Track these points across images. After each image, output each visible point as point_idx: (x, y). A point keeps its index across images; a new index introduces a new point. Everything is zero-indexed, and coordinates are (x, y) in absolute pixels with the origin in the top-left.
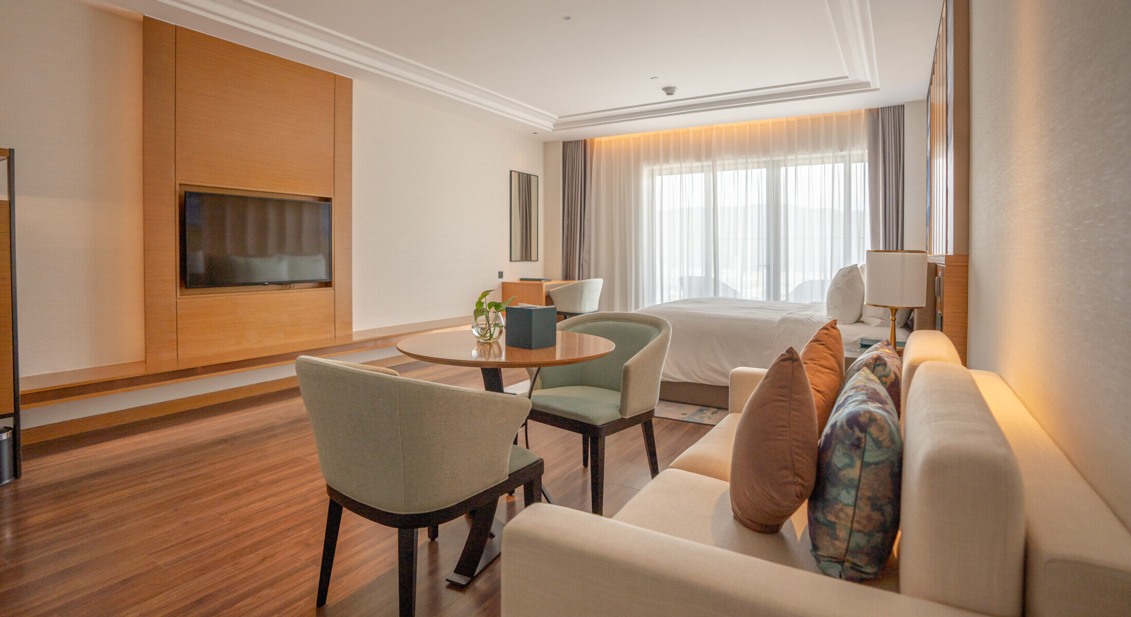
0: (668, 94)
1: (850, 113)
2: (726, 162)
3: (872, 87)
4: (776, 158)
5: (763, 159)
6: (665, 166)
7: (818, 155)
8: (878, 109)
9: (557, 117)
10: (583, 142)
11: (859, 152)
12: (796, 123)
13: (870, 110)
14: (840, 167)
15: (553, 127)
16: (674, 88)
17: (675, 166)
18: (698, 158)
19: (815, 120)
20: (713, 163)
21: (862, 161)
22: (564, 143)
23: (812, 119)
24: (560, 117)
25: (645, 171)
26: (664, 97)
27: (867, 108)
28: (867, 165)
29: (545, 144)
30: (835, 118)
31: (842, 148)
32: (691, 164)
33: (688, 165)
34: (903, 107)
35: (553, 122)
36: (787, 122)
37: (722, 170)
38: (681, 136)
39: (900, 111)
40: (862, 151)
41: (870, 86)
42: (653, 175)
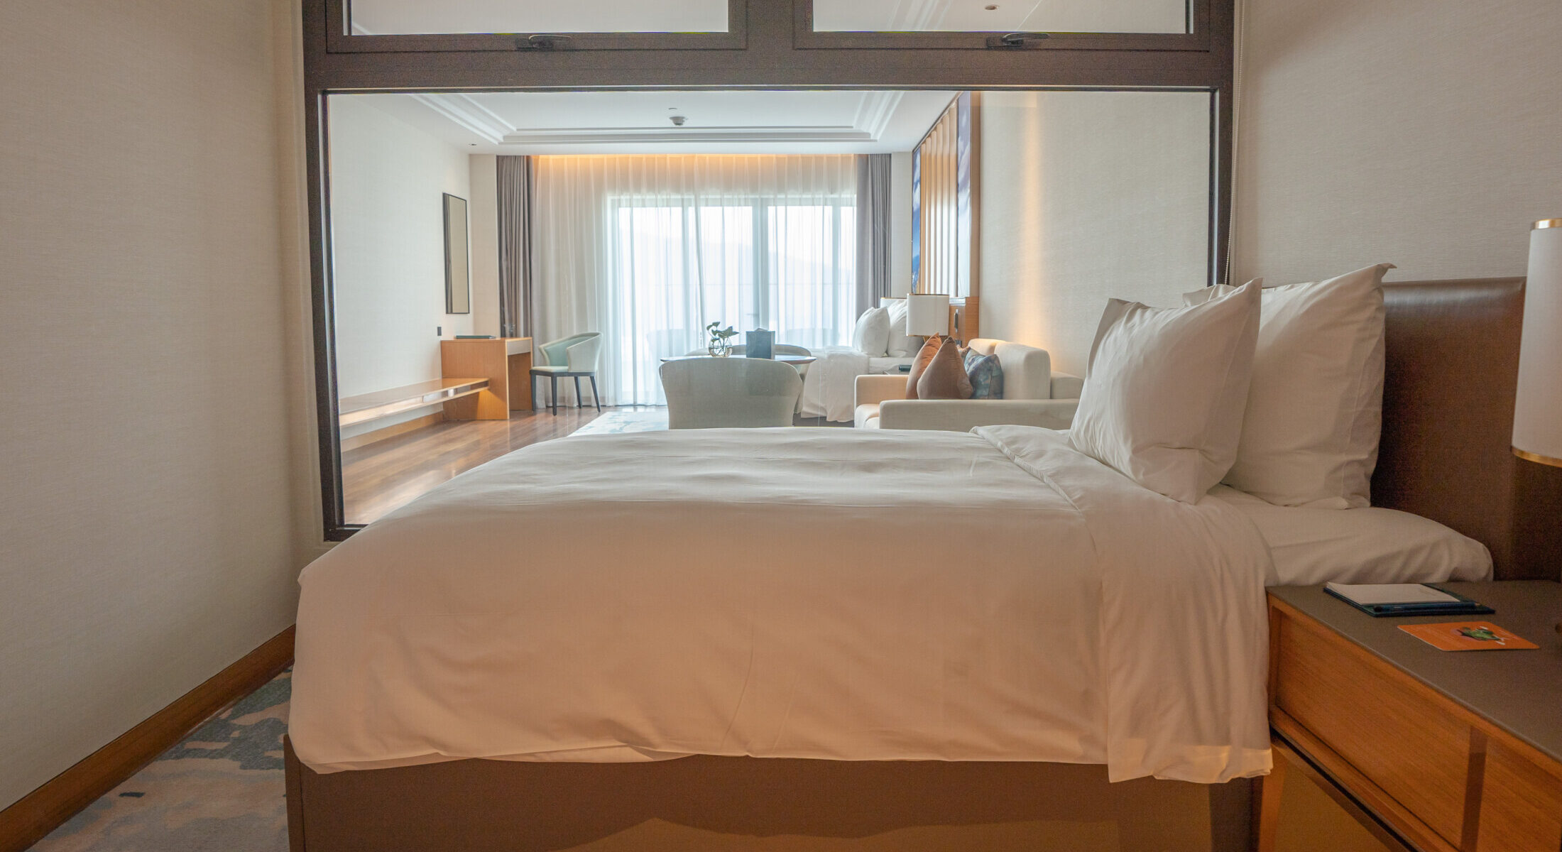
0: (676, 122)
1: (840, 157)
2: (710, 197)
3: (872, 138)
4: (765, 196)
5: (752, 196)
6: (636, 197)
7: (809, 196)
8: (868, 155)
9: (514, 129)
10: (525, 158)
11: (849, 196)
12: (787, 159)
13: (860, 155)
14: (829, 209)
15: (502, 140)
16: (683, 118)
17: (650, 197)
18: (677, 188)
19: (806, 159)
20: (696, 196)
21: (851, 205)
22: (498, 157)
23: (803, 158)
24: (518, 130)
25: (609, 198)
27: (855, 153)
28: (855, 208)
29: (473, 159)
30: (825, 158)
31: (832, 191)
32: (668, 197)
33: (665, 197)
34: (890, 155)
35: (507, 133)
36: (777, 158)
37: (707, 205)
38: (656, 163)
39: (888, 159)
40: (850, 195)
41: (870, 137)
42: (619, 206)
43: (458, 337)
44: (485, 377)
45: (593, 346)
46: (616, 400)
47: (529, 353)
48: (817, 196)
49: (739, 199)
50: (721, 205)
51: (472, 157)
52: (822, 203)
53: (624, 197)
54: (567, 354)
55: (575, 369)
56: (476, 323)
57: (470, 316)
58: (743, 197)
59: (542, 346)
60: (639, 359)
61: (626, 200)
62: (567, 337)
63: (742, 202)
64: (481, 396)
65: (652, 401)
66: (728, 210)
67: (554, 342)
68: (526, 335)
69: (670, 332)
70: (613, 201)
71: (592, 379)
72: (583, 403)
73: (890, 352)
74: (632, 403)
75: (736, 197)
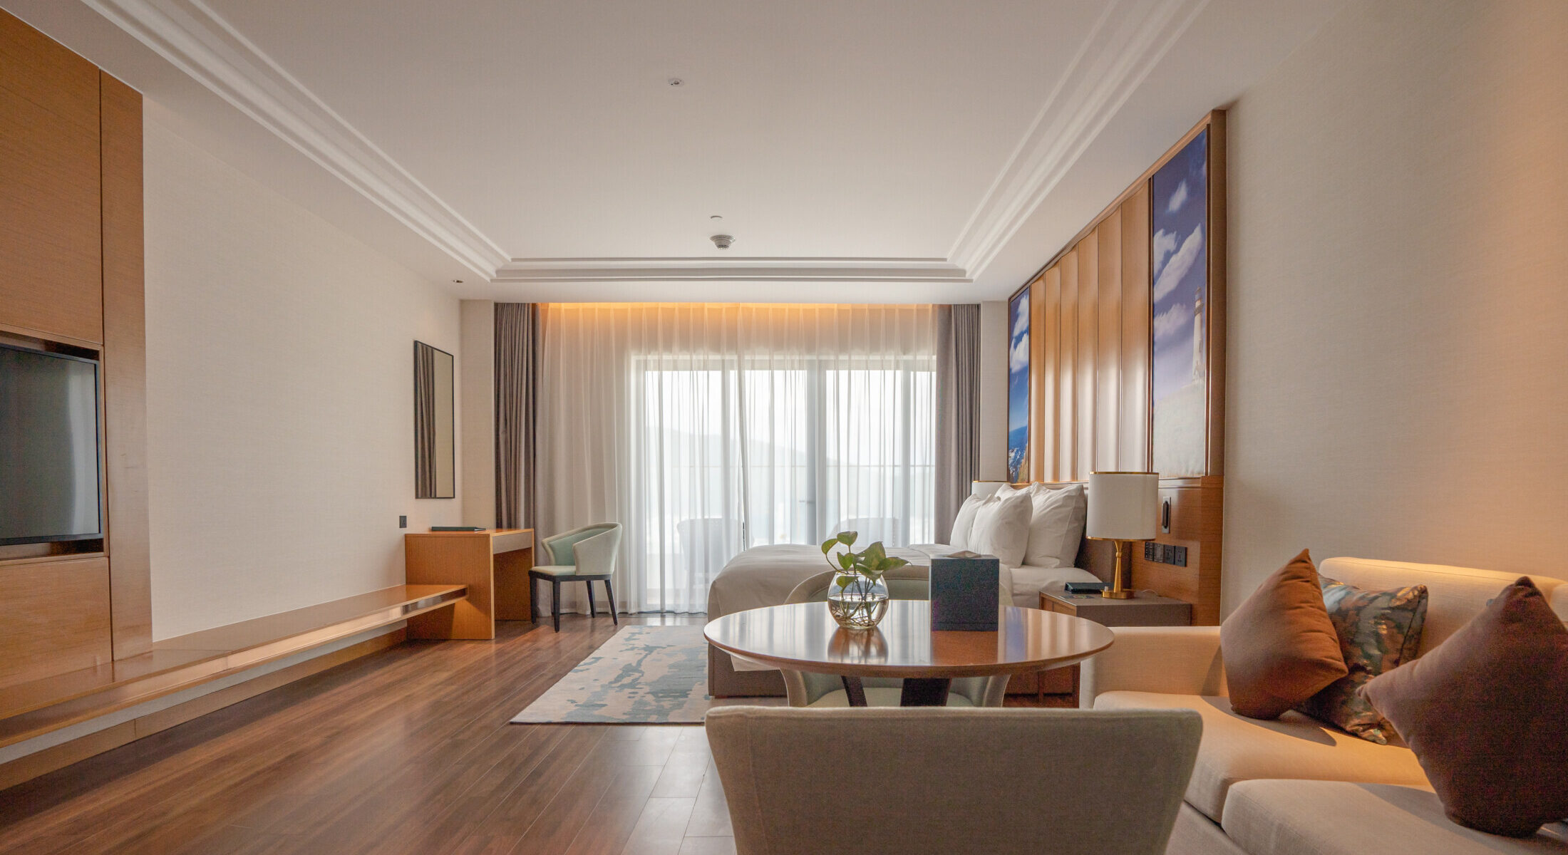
0: (720, 246)
1: (915, 307)
2: (757, 358)
3: (967, 276)
4: (824, 358)
5: (807, 357)
6: (667, 357)
7: (878, 358)
8: (950, 306)
9: (509, 258)
10: (531, 306)
13: (941, 305)
14: (901, 374)
15: (495, 275)
16: (729, 237)
17: (684, 357)
18: (716, 347)
19: (874, 312)
20: (739, 357)
21: (929, 369)
22: (496, 305)
23: (870, 310)
24: (513, 260)
25: (634, 359)
26: (713, 250)
27: (935, 303)
28: (934, 374)
29: (465, 305)
30: (897, 311)
31: (905, 351)
32: (706, 356)
33: (701, 357)
34: (978, 306)
35: (500, 265)
36: (839, 311)
37: (753, 368)
38: (691, 313)
39: (975, 310)
40: (929, 356)
41: (965, 276)
42: (646, 369)
43: (434, 529)
44: (462, 584)
45: (609, 541)
46: (639, 606)
47: (531, 548)
48: (887, 358)
49: (793, 362)
50: (770, 369)
51: (464, 304)
52: (893, 367)
53: (652, 358)
54: (574, 551)
55: (584, 571)
56: (464, 511)
57: (457, 502)
58: (798, 358)
59: (545, 540)
60: (668, 551)
61: (654, 361)
62: (579, 529)
63: (796, 365)
64: (457, 609)
65: (683, 606)
66: (779, 374)
67: (562, 535)
68: (527, 526)
69: (705, 522)
70: (638, 362)
71: (607, 583)
72: (598, 610)
73: (1033, 559)
74: (658, 608)
75: (788, 358)
